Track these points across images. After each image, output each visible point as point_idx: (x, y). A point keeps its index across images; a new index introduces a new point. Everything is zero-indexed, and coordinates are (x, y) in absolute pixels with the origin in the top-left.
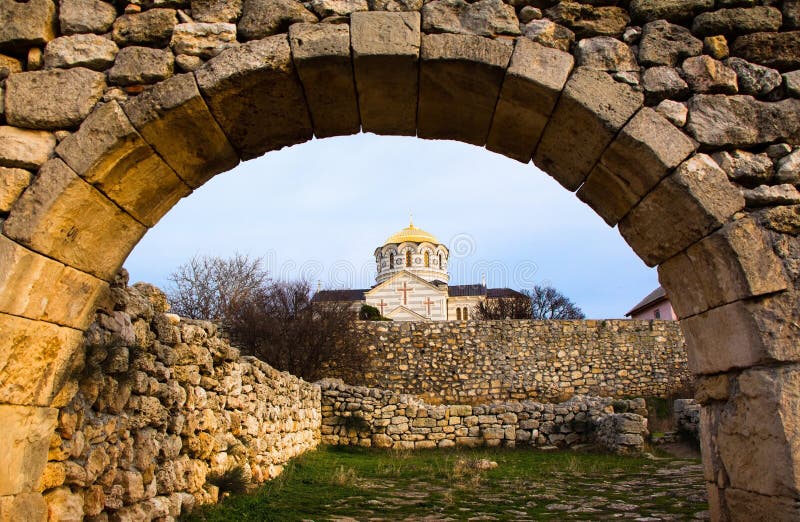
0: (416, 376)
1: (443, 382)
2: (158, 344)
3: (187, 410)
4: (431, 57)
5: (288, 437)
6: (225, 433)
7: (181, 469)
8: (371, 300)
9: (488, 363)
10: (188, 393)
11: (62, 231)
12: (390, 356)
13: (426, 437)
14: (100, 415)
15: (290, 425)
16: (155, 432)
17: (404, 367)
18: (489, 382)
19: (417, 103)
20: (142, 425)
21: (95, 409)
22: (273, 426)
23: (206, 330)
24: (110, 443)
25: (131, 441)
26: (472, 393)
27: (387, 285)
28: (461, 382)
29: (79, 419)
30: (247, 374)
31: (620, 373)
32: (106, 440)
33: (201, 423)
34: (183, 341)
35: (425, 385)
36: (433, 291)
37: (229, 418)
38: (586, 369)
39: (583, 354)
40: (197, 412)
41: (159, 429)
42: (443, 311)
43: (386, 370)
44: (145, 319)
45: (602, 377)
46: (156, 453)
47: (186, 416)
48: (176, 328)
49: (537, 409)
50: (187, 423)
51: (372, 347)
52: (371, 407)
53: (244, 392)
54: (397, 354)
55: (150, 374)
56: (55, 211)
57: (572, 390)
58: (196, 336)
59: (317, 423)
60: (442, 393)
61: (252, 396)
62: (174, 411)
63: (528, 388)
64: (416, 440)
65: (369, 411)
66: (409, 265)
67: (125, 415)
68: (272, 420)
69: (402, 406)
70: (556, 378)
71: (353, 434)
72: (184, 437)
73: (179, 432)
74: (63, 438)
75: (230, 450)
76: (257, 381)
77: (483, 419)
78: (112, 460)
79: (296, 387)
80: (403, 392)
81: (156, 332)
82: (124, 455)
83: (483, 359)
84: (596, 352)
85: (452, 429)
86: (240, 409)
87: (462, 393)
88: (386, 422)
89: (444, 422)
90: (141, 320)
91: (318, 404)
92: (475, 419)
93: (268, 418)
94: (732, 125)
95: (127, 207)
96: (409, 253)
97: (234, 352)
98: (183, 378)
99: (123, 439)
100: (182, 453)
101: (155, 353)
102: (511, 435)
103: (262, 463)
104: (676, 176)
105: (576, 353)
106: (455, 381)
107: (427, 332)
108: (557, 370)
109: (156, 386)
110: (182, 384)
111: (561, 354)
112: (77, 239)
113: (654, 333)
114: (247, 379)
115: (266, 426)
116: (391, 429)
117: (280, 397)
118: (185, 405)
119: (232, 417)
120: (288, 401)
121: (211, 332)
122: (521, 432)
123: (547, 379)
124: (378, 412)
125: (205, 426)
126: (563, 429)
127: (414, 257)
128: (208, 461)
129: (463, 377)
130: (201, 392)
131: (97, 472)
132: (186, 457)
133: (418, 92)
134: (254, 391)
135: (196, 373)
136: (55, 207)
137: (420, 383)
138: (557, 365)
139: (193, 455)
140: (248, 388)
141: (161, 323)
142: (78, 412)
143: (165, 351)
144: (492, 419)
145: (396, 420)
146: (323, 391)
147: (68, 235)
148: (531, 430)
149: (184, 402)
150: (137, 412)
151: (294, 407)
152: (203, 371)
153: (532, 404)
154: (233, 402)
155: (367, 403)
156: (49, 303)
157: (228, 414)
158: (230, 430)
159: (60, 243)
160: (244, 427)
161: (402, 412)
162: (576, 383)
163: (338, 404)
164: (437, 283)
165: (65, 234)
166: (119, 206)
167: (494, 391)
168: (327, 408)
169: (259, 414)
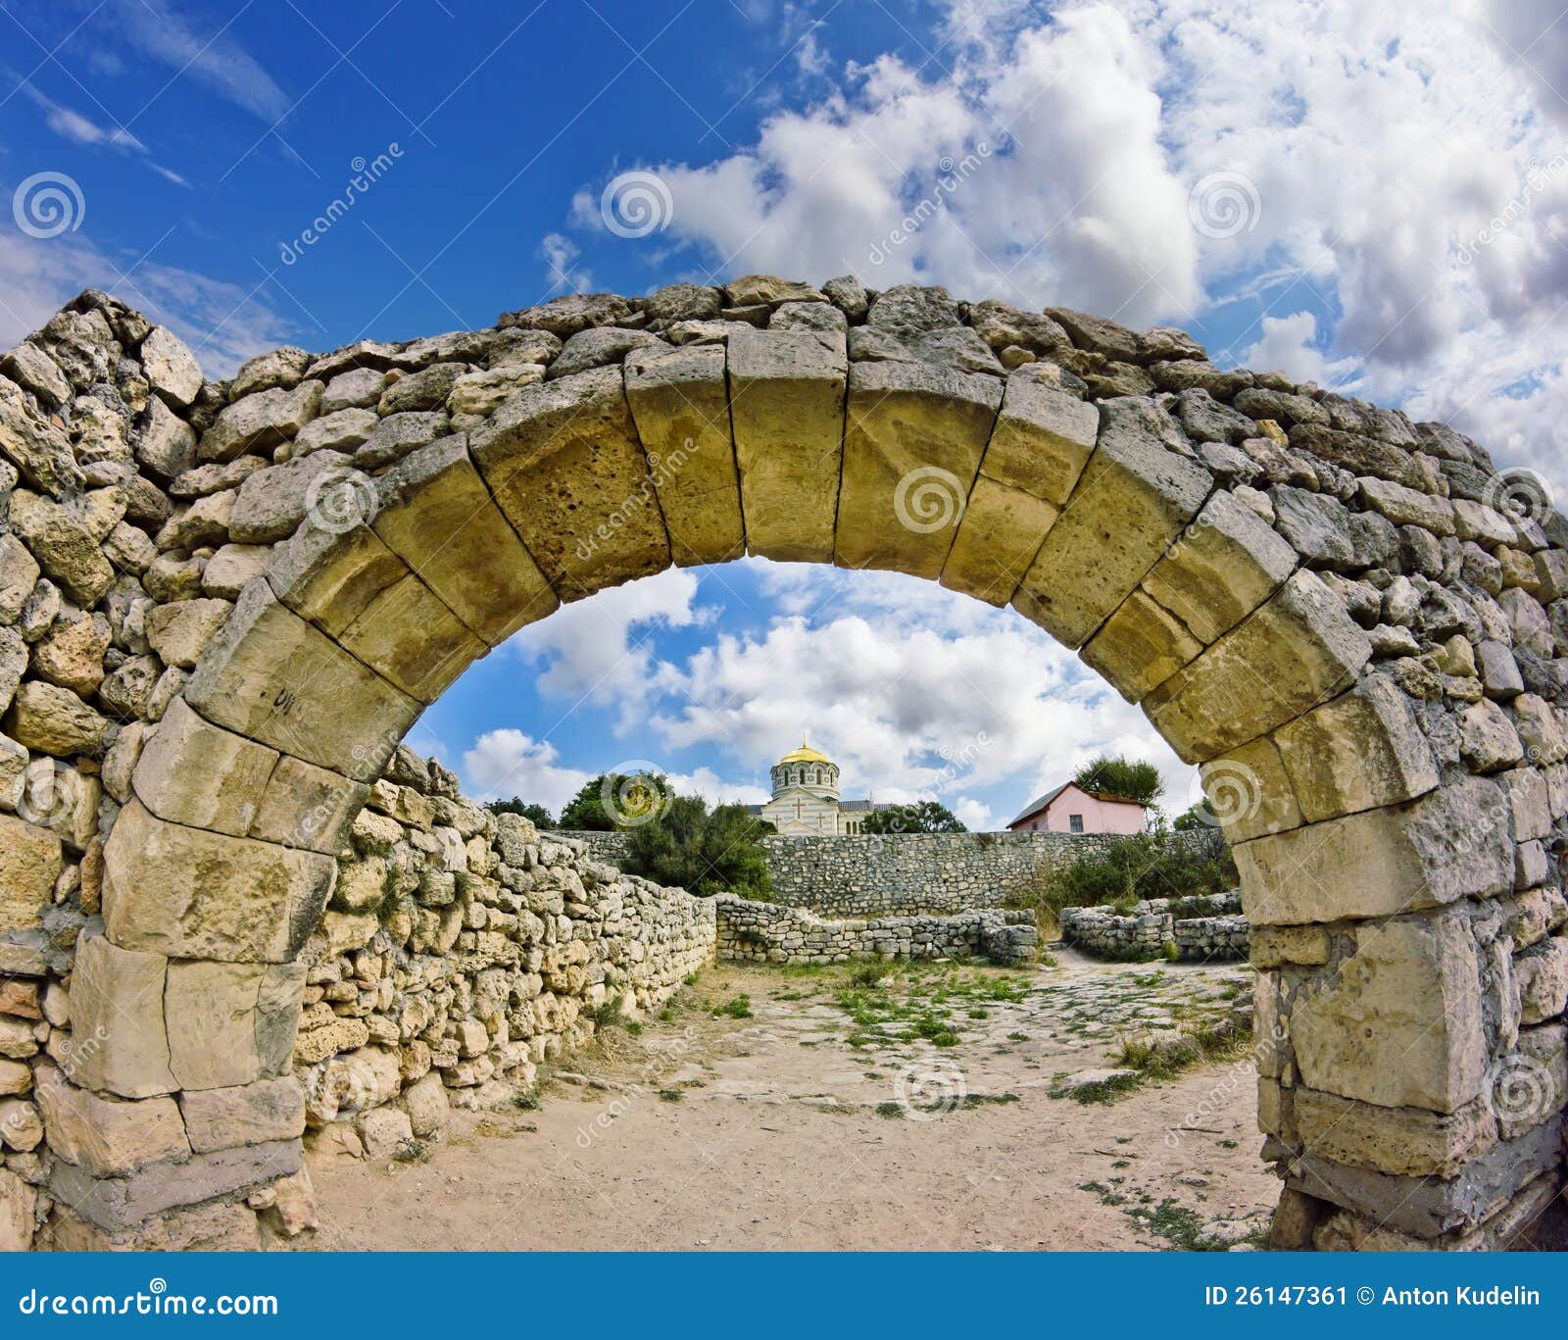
0: (810, 889)
1: (836, 894)
2: (503, 869)
3: (547, 944)
4: (866, 388)
5: (679, 956)
6: (601, 962)
7: (542, 1011)
8: (767, 816)
9: (879, 876)
10: (547, 924)
11: (263, 695)
12: (785, 869)
13: (821, 952)
14: (417, 957)
15: (682, 943)
16: (502, 972)
17: (798, 880)
18: (880, 893)
19: (838, 493)
20: (479, 967)
21: (409, 949)
22: (662, 948)
23: (574, 850)
24: (433, 990)
25: (465, 986)
26: (863, 904)
27: (782, 802)
28: (854, 894)
29: (384, 964)
30: (630, 896)
31: (1003, 883)
32: (428, 987)
33: (566, 957)
34: (540, 862)
35: (818, 896)
36: (825, 806)
37: (606, 947)
38: (972, 879)
39: (969, 866)
40: (560, 945)
41: (509, 968)
42: (834, 826)
43: (783, 883)
44: (485, 836)
45: (987, 886)
46: (505, 996)
47: (545, 951)
48: (531, 848)
49: (931, 923)
50: (546, 959)
51: (768, 861)
52: (766, 922)
53: (625, 916)
54: (791, 867)
55: (489, 904)
56: (246, 659)
57: (959, 900)
58: (560, 856)
59: (712, 938)
60: (835, 904)
61: (637, 919)
62: (527, 947)
63: (917, 899)
64: (811, 955)
65: (764, 926)
66: (802, 782)
67: (455, 957)
68: (661, 942)
69: (797, 921)
70: (944, 889)
71: (748, 948)
72: (544, 974)
73: (537, 970)
74: (360, 989)
75: (608, 982)
76: (641, 902)
77: (878, 933)
78: (437, 1012)
79: (689, 905)
80: (797, 906)
81: (501, 853)
82: (456, 1004)
83: (874, 872)
84: (982, 863)
85: (847, 944)
86: (620, 934)
87: (855, 905)
88: (781, 937)
89: (839, 937)
90: (479, 838)
91: (713, 919)
92: (870, 934)
93: (655, 940)
94: (1329, 532)
95: (378, 666)
96: (802, 772)
97: (611, 872)
98: (540, 906)
99: (454, 986)
100: (544, 991)
101: (499, 878)
102: (906, 949)
103: (649, 988)
104: (1285, 598)
105: (963, 865)
106: (847, 893)
107: (820, 846)
108: (945, 881)
109: (498, 918)
110: (539, 914)
111: (949, 866)
112: (293, 711)
113: (1034, 844)
114: (628, 901)
115: (652, 950)
116: (786, 944)
117: (671, 916)
118: (544, 938)
119: (610, 944)
120: (679, 920)
121: (580, 851)
122: (915, 946)
123: (936, 890)
124: (773, 927)
125: (574, 959)
126: (956, 942)
127: (806, 775)
128: (582, 995)
129: (854, 889)
130: (566, 922)
131: (416, 1027)
132: (550, 995)
133: (841, 470)
134: (638, 913)
135: (560, 901)
136: (244, 653)
137: (813, 895)
138: (945, 876)
139: (559, 993)
140: (631, 911)
141: (507, 842)
142: (383, 955)
143: (513, 875)
144: (888, 934)
145: (791, 935)
146: (718, 905)
147: (276, 704)
148: (925, 943)
149: (541, 935)
150: (472, 952)
151: (687, 925)
152: (568, 897)
153: (924, 917)
154: (610, 928)
155: (762, 919)
156: (258, 810)
157: (605, 942)
158: (609, 959)
159: (262, 715)
160: (625, 954)
161: (797, 927)
162: (962, 893)
163: (733, 919)
164: (829, 800)
165: (271, 702)
166: (363, 663)
167: (885, 902)
168: (722, 923)
169: (644, 938)
